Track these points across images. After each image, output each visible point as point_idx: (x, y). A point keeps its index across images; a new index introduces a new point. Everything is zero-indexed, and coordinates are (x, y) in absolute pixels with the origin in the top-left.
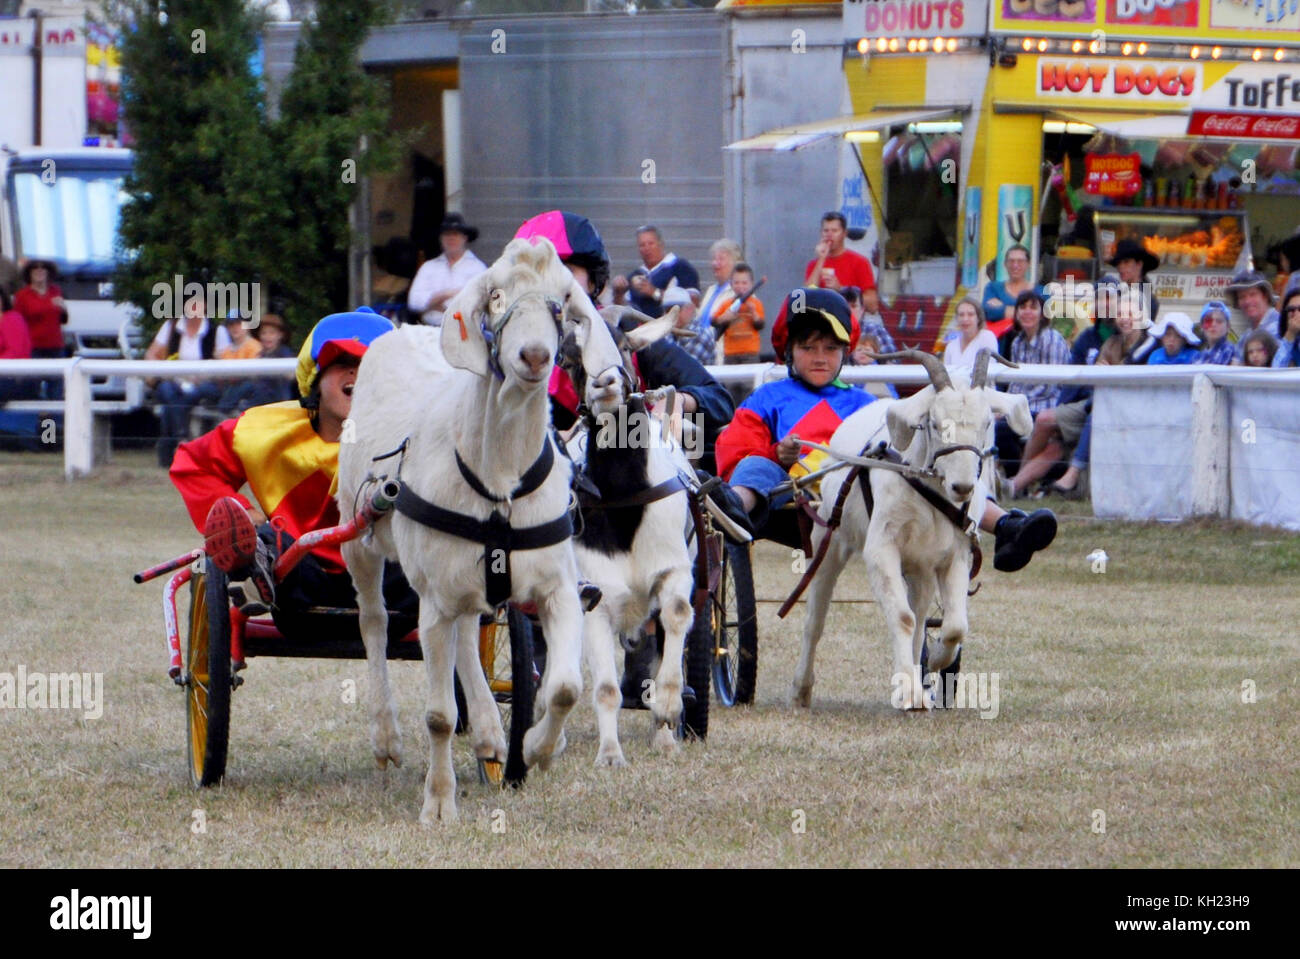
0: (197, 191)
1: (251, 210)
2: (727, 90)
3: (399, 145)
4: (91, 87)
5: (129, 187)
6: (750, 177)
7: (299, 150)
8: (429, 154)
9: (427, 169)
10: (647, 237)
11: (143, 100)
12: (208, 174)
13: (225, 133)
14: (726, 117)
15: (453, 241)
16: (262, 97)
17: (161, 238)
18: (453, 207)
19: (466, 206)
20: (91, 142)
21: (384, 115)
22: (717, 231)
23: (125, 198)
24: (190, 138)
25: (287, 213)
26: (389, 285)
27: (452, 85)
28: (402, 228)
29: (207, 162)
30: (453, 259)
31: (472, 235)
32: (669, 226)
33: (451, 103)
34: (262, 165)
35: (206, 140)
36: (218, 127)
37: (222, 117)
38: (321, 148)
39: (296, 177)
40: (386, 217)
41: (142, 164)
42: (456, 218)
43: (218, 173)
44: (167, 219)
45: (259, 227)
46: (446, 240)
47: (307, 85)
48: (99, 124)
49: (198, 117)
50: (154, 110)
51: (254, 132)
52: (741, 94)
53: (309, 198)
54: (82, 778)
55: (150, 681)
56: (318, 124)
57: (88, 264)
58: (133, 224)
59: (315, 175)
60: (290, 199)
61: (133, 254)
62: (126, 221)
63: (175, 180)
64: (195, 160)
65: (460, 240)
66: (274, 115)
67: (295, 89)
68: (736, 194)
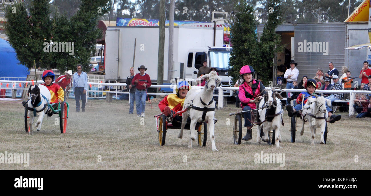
0: (244, 55)
1: (255, 59)
2: (345, 38)
3: (282, 47)
4: (224, 35)
5: (231, 54)
6: (350, 54)
7: (264, 48)
8: (288, 49)
9: (288, 52)
10: (331, 64)
11: (235, 38)
12: (246, 52)
13: (250, 44)
14: (345, 42)
15: (292, 65)
16: (257, 38)
17: (237, 64)
18: (292, 59)
19: (295, 59)
20: (224, 46)
21: (280, 41)
22: (343, 64)
23: (230, 56)
24: (243, 45)
25: (261, 60)
26: (280, 73)
27: (293, 36)
28: (283, 63)
29: (246, 50)
30: (292, 69)
31: (296, 65)
32: (335, 63)
33: (293, 39)
34: (256, 51)
35: (246, 45)
36: (248, 43)
37: (249, 41)
38: (268, 47)
39: (263, 53)
40: (280, 60)
41: (234, 50)
42: (293, 61)
43: (248, 52)
44: (238, 60)
45: (256, 62)
46: (291, 65)
47: (265, 36)
48: (225, 42)
49: (244, 41)
50: (236, 40)
51: (255, 44)
52: (348, 38)
53: (265, 57)
54: (222, 167)
55: (235, 148)
56: (267, 43)
57: (223, 69)
58: (232, 62)
59: (267, 52)
60: (262, 57)
61: (232, 67)
62: (230, 61)
63: (240, 53)
64: (244, 49)
65: (294, 65)
66: (259, 41)
67: (263, 36)
68: (347, 57)
